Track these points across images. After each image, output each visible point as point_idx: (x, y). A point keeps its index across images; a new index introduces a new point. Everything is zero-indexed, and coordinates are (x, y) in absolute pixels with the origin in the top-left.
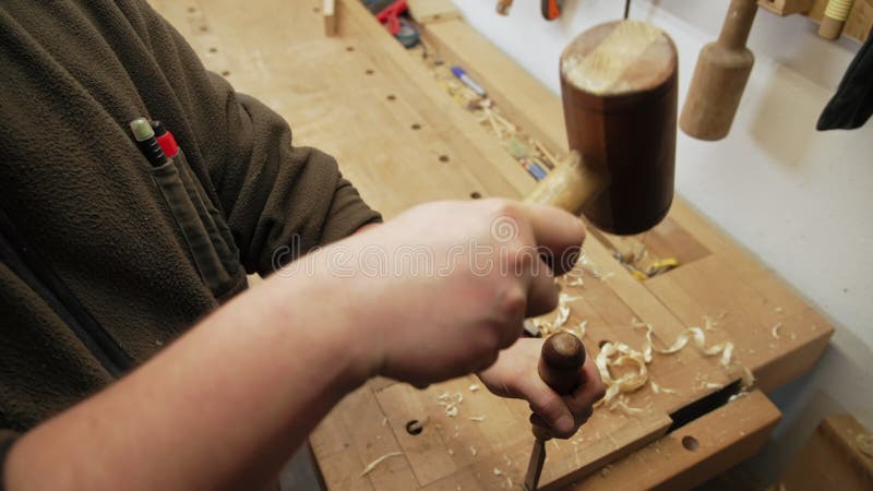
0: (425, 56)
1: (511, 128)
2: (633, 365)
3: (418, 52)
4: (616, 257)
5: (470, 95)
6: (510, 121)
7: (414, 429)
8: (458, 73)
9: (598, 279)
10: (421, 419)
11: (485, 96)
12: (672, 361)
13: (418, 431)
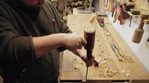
0: (103, 28)
1: (112, 40)
2: (112, 72)
3: (102, 28)
4: (119, 60)
5: (107, 34)
6: (112, 39)
7: (75, 69)
8: (107, 31)
9: (113, 60)
10: (77, 68)
11: (110, 35)
12: (119, 74)
13: (76, 69)
